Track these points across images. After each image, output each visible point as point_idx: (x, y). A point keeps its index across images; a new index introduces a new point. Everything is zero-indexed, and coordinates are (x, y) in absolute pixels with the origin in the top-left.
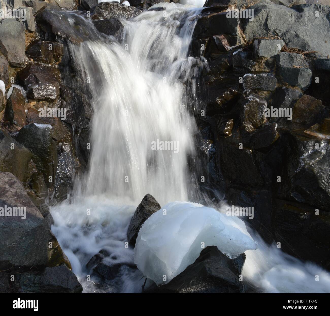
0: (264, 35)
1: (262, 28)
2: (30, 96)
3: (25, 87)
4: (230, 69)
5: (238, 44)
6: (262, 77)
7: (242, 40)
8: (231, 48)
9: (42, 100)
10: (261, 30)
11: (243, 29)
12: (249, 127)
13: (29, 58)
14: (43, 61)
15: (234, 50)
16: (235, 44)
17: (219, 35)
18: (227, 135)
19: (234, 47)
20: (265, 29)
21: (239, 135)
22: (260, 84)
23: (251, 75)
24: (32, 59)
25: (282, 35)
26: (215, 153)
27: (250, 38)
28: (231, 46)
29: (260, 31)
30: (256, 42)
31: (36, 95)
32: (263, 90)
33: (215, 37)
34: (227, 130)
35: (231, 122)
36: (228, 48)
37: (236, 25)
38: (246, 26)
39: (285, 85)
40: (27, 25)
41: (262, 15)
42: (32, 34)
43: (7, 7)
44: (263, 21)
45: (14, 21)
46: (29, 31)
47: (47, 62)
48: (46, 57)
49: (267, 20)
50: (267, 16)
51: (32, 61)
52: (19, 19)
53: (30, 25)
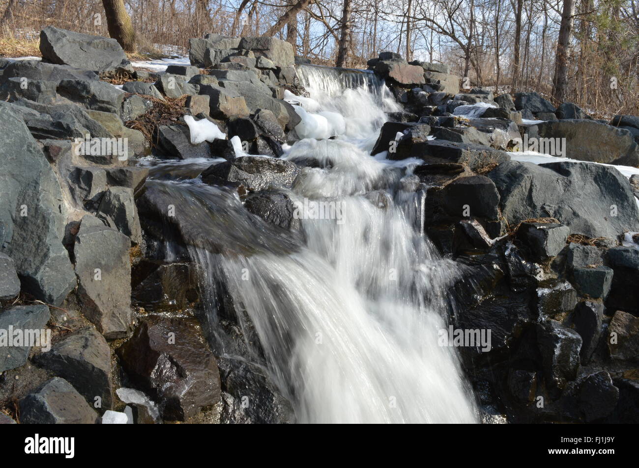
0: (529, 214)
1: (525, 203)
2: (172, 416)
5: (502, 234)
8: (494, 241)
10: (523, 206)
13: (135, 306)
14: (166, 308)
16: (498, 234)
17: (471, 220)
19: (497, 239)
20: (530, 205)
22: (559, 304)
23: (546, 291)
24: (142, 309)
25: (555, 212)
28: (492, 238)
29: (523, 208)
32: (562, 313)
33: (465, 224)
36: (490, 241)
37: (496, 203)
38: (505, 202)
40: (128, 232)
41: (525, 184)
42: (136, 249)
43: (72, 191)
44: (527, 193)
45: (106, 232)
46: (134, 244)
47: (173, 309)
48: (171, 298)
49: (531, 191)
50: (532, 185)
51: (143, 313)
52: (109, 218)
53: (133, 232)
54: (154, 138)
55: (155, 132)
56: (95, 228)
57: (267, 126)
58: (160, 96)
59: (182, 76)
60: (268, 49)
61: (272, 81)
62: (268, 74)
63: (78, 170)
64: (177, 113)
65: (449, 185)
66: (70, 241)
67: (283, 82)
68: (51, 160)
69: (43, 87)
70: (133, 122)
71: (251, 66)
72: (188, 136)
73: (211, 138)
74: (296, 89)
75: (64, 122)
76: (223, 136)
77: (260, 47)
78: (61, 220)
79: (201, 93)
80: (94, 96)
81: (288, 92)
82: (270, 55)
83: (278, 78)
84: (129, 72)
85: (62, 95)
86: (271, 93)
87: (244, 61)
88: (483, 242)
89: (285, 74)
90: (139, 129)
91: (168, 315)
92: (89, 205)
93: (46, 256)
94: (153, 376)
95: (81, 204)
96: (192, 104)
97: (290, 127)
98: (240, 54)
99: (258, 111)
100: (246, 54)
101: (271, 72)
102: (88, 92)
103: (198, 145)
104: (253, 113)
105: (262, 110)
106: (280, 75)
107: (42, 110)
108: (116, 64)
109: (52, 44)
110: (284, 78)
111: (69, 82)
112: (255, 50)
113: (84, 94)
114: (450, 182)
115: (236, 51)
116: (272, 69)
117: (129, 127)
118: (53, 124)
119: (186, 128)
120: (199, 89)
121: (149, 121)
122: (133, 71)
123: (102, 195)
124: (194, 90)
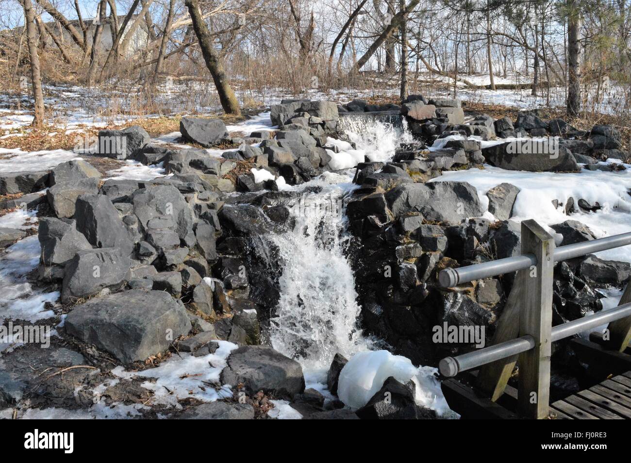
0: (407, 210)
1: (404, 205)
2: (228, 287)
3: (222, 279)
4: (384, 243)
5: (388, 222)
6: (410, 248)
7: (390, 216)
8: (383, 224)
9: (237, 289)
10: (404, 207)
11: (391, 208)
12: (405, 288)
13: (218, 252)
14: (230, 254)
15: (386, 227)
16: (386, 221)
17: (372, 215)
18: (390, 297)
19: (385, 223)
20: (408, 206)
21: (399, 295)
22: (410, 253)
23: (401, 247)
24: (221, 254)
25: (421, 210)
26: (383, 313)
27: (397, 214)
30: (401, 219)
31: (234, 286)
32: (412, 257)
33: (369, 217)
34: (389, 294)
35: (391, 286)
36: (380, 224)
37: (384, 207)
38: (392, 205)
39: (429, 251)
40: (214, 226)
41: (403, 196)
42: (218, 233)
43: (195, 212)
44: (405, 201)
45: (206, 226)
46: (217, 230)
47: (232, 254)
48: (232, 250)
49: (407, 199)
50: (408, 196)
51: (221, 255)
52: (208, 222)
53: (216, 225)
54: (237, 182)
55: (237, 179)
56: (203, 224)
57: (304, 167)
58: (241, 158)
59: (259, 139)
60: (318, 109)
61: (318, 132)
62: (317, 128)
63: (197, 205)
64: (249, 167)
65: (365, 199)
66: (195, 229)
67: (327, 131)
68: (187, 202)
69: (183, 165)
70: (226, 175)
71: (305, 123)
72: (254, 180)
73: (266, 180)
74: (336, 134)
75: (191, 187)
76: (272, 178)
77: (313, 108)
78: (191, 222)
79: (265, 153)
80: (206, 166)
81: (329, 138)
82: (320, 113)
83: (324, 129)
84: (228, 140)
85: (192, 167)
86: (315, 142)
87: (301, 122)
88: (376, 226)
89: (328, 126)
90: (229, 179)
91: (231, 256)
92: (201, 217)
93: (187, 233)
94: (222, 274)
95: (198, 216)
96: (258, 160)
97: (323, 163)
98: (299, 116)
99: (299, 158)
100: (303, 115)
101: (319, 126)
102: (203, 164)
103: (260, 183)
104: (296, 159)
105: (301, 158)
106: (325, 127)
107: (184, 179)
108: (221, 137)
109: (187, 129)
110: (328, 128)
111: (195, 160)
112: (308, 111)
113: (201, 166)
114: (366, 197)
115: (297, 114)
116: (320, 124)
117: (223, 178)
118: (188, 188)
119: (252, 176)
120: (263, 150)
121: (234, 174)
122: (230, 139)
123: (205, 213)
124: (260, 151)
